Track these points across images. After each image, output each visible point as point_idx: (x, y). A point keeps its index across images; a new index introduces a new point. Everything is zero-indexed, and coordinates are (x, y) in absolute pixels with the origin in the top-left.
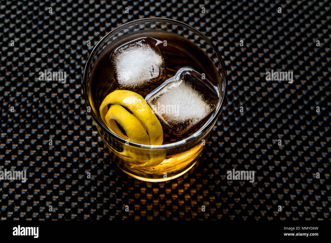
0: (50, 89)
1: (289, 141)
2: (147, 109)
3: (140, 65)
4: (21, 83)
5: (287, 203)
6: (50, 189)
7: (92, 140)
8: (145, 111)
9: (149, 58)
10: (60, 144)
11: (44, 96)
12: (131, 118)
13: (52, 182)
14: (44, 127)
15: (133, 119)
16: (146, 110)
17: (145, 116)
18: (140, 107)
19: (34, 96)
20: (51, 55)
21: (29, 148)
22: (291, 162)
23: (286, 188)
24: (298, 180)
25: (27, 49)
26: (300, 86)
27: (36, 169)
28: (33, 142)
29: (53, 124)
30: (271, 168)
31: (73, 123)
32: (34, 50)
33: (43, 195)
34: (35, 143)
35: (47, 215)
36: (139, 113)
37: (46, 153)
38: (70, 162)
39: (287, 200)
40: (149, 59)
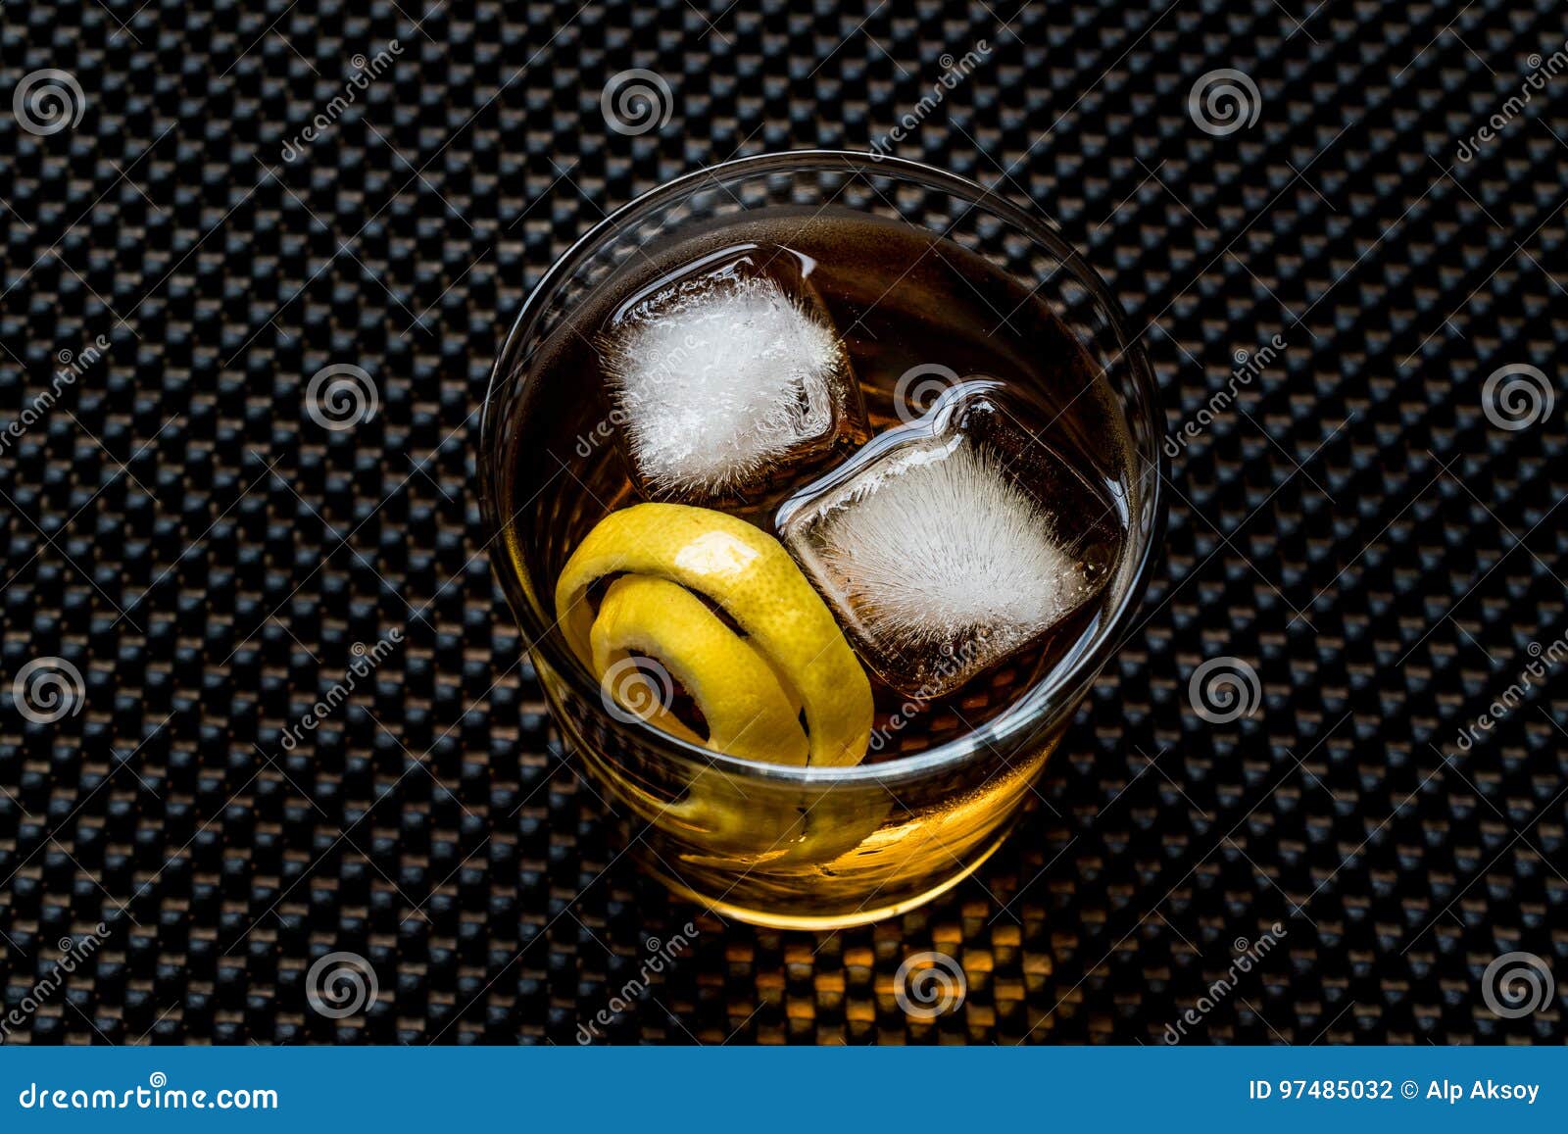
0: (238, 425)
1: (1369, 671)
2: (810, 612)
3: (736, 381)
4: (101, 395)
5: (1361, 963)
6: (237, 899)
7: (437, 665)
8: (799, 622)
9: (779, 344)
10: (284, 683)
11: (209, 455)
12: (740, 658)
13: (247, 863)
14: (209, 605)
15: (747, 664)
16: (807, 614)
17: (799, 643)
18: (777, 602)
19: (161, 456)
20: (239, 264)
21: (137, 703)
22: (1381, 772)
23: (1358, 895)
24: (1411, 857)
25: (130, 235)
26: (1421, 408)
27: (174, 805)
28: (156, 673)
29: (250, 588)
30: (1285, 798)
31: (346, 585)
32: (159, 238)
33: (204, 925)
34: (168, 678)
35: (222, 1024)
36: (772, 632)
37: (219, 728)
38: (332, 771)
39: (1361, 950)
40: (780, 351)
